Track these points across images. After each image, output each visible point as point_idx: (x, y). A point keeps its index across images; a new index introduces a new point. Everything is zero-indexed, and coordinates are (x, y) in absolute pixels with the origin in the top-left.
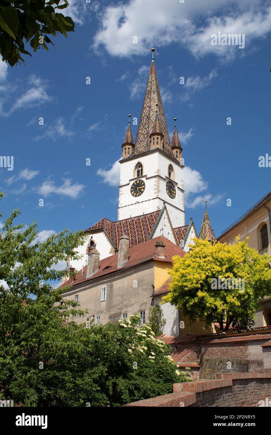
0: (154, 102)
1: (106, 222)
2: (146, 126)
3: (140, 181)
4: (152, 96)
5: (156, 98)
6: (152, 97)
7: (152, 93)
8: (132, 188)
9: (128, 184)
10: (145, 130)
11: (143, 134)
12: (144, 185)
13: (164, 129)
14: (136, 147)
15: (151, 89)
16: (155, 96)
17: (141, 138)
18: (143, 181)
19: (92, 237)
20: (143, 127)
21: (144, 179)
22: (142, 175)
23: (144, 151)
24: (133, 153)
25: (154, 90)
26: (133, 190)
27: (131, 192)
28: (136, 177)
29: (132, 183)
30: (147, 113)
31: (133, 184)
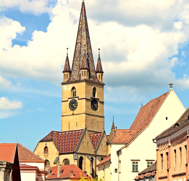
0: (84, 38)
1: (54, 133)
2: (78, 59)
3: (74, 100)
4: (82, 33)
5: (85, 35)
6: (82, 35)
7: (82, 31)
8: (70, 104)
9: (67, 101)
10: (77, 62)
11: (76, 65)
12: (77, 103)
13: (91, 60)
14: (72, 74)
15: (82, 27)
16: (84, 33)
17: (75, 68)
18: (76, 101)
19: (46, 144)
20: (76, 59)
21: (77, 99)
22: (75, 96)
23: (77, 79)
24: (70, 79)
25: (84, 28)
26: (70, 105)
27: (69, 106)
28: (72, 97)
29: (70, 100)
30: (79, 48)
31: (70, 102)
